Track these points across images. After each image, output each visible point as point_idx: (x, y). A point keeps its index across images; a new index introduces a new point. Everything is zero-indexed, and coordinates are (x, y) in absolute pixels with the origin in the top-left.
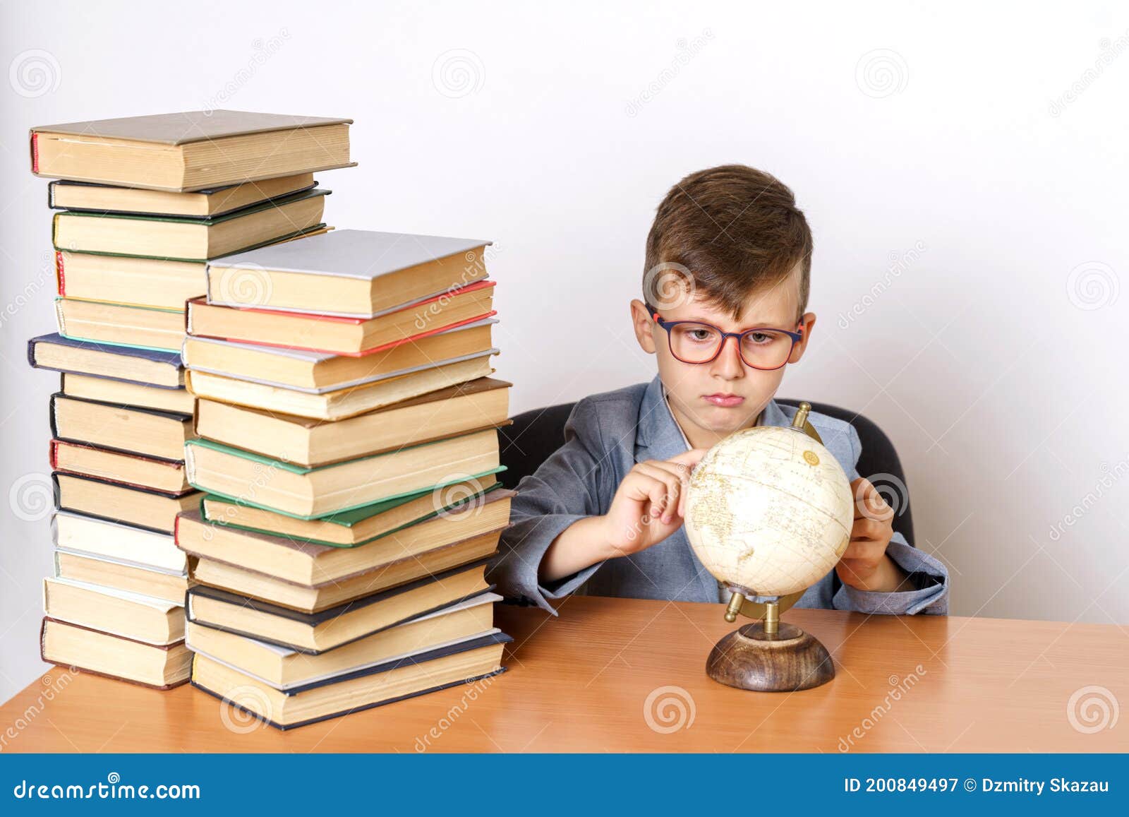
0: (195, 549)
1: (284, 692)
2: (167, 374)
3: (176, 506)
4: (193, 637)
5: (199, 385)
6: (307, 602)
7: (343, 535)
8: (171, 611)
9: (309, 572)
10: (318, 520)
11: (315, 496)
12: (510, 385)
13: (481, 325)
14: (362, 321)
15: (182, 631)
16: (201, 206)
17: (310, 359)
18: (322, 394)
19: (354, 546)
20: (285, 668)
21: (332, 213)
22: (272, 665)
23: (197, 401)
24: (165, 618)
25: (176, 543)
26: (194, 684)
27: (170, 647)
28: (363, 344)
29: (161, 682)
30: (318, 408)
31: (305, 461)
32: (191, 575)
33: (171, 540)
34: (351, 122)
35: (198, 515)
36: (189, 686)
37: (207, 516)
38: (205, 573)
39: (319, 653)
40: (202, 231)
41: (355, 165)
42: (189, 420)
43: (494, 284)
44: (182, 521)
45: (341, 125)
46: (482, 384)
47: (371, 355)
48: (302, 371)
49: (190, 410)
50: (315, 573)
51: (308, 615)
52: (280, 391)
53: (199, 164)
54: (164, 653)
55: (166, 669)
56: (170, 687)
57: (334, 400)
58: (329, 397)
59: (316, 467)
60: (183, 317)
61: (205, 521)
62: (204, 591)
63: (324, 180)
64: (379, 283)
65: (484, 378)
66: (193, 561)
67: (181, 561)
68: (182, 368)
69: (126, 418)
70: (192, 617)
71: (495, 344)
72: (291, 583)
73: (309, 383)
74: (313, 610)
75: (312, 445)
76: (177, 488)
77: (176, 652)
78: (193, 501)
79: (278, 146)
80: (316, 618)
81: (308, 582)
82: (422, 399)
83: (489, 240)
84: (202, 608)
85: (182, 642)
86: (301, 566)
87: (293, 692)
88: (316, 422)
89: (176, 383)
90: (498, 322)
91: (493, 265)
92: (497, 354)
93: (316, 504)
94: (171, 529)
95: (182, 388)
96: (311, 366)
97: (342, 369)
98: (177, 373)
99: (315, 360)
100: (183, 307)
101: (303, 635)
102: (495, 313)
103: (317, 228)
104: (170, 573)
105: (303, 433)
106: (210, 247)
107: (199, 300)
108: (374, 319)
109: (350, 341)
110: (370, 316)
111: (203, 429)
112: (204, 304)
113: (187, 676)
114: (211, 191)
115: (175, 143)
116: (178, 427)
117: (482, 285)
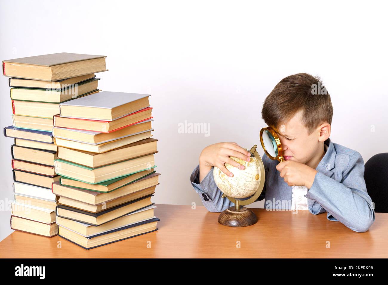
0: (59, 194)
1: (87, 238)
2: (48, 139)
3: (52, 180)
4: (59, 221)
5: (58, 142)
6: (94, 210)
7: (105, 189)
8: (51, 213)
9: (94, 201)
10: (97, 184)
11: (95, 177)
12: (157, 140)
13: (148, 121)
14: (109, 122)
15: (55, 219)
16: (58, 86)
17: (93, 134)
18: (97, 145)
19: (108, 192)
20: (87, 230)
21: (101, 86)
22: (84, 230)
23: (58, 147)
24: (50, 215)
26: (60, 236)
27: (51, 224)
28: (109, 129)
29: (49, 235)
30: (96, 149)
31: (92, 166)
32: (58, 202)
33: (51, 191)
34: (106, 57)
35: (59, 183)
36: (58, 236)
37: (62, 183)
38: (62, 201)
39: (98, 226)
40: (59, 93)
41: (107, 70)
42: (55, 153)
43: (152, 108)
44: (54, 185)
45: (103, 58)
46: (149, 140)
47: (112, 132)
48: (91, 138)
49: (56, 150)
50: (96, 201)
51: (94, 214)
52: (83, 144)
53: (57, 72)
54: (49, 226)
55: (50, 231)
56: (52, 237)
57: (101, 147)
58: (99, 146)
59: (96, 168)
60: (52, 120)
61: (61, 185)
62: (62, 207)
64: (114, 110)
65: (149, 138)
66: (58, 197)
67: (54, 197)
68: (53, 137)
69: (36, 152)
70: (58, 215)
71: (153, 127)
72: (88, 204)
73: (92, 141)
74: (96, 212)
75: (94, 161)
76: (52, 174)
77: (53, 226)
78: (57, 179)
79: (82, 65)
80: (97, 215)
81: (94, 203)
82: (129, 146)
83: (150, 94)
84: (61, 212)
85: (55, 223)
86: (91, 199)
87: (90, 238)
88: (95, 154)
89: (51, 142)
90: (153, 120)
91: (152, 102)
92: (153, 130)
93: (96, 179)
94: (51, 187)
95: (53, 143)
96: (93, 136)
97: (103, 137)
98: (51, 138)
99: (94, 134)
100: (53, 117)
101: (92, 220)
102: (152, 117)
103: (96, 91)
104: (51, 201)
105: (90, 158)
106: (61, 99)
107: (57, 116)
108: (112, 121)
109: (105, 128)
110: (111, 120)
111: (60, 156)
112: (59, 117)
113: (57, 233)
114: (61, 81)
115: (49, 66)
116: (52, 155)
117: (148, 109)
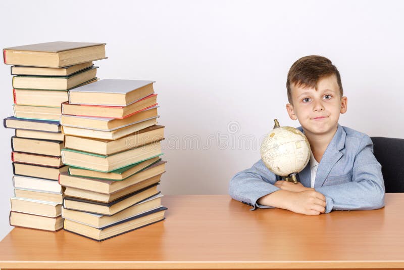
0: (65, 184)
1: (100, 229)
2: (55, 128)
3: (58, 171)
4: (64, 213)
5: (66, 131)
6: (106, 199)
7: (119, 177)
8: (57, 206)
9: (108, 189)
10: (110, 173)
11: (109, 164)
12: (164, 127)
13: (154, 108)
14: (123, 107)
15: (61, 212)
16: (64, 72)
17: (106, 120)
18: (110, 132)
19: (122, 180)
20: (100, 221)
22: (96, 221)
23: (65, 136)
24: (55, 208)
25: (59, 183)
26: (64, 230)
27: (57, 218)
28: (123, 115)
29: (54, 230)
30: (109, 136)
31: (105, 153)
32: (64, 194)
33: (57, 183)
34: (105, 44)
35: (68, 173)
36: (63, 230)
37: (71, 173)
38: (68, 192)
39: (111, 216)
40: (65, 80)
41: (107, 58)
42: (62, 143)
43: (157, 95)
44: (61, 175)
45: (102, 46)
46: (154, 127)
47: (126, 118)
48: (104, 125)
49: (62, 139)
50: (110, 190)
51: (107, 204)
52: (95, 131)
53: (63, 59)
54: (55, 220)
55: (55, 225)
56: (57, 231)
57: (114, 133)
58: (113, 132)
59: (109, 155)
60: (60, 109)
61: (70, 175)
62: (69, 198)
63: (96, 63)
64: (128, 95)
65: (155, 125)
66: (64, 188)
67: (59, 189)
68: (60, 126)
69: (38, 143)
70: (65, 207)
71: (158, 114)
72: (101, 193)
73: (106, 128)
74: (109, 201)
75: (108, 148)
76: (58, 165)
77: (58, 219)
78: (64, 169)
79: (85, 51)
80: (110, 204)
81: (108, 193)
83: (154, 81)
84: (68, 204)
85: (61, 216)
86: (105, 188)
87: (103, 229)
88: (109, 141)
89: (57, 131)
90: (159, 107)
91: (156, 89)
92: (159, 117)
93: (109, 167)
94: (57, 179)
95: (60, 132)
96: (107, 123)
97: (116, 123)
98: (58, 127)
99: (108, 121)
100: (61, 106)
101: (106, 210)
102: (157, 104)
104: (56, 194)
105: (104, 144)
106: (68, 86)
107: (67, 103)
108: (127, 106)
109: (119, 114)
110: (125, 106)
111: (67, 146)
113: (62, 227)
114: (67, 67)
115: (56, 52)
116: (58, 145)
117: (153, 95)
